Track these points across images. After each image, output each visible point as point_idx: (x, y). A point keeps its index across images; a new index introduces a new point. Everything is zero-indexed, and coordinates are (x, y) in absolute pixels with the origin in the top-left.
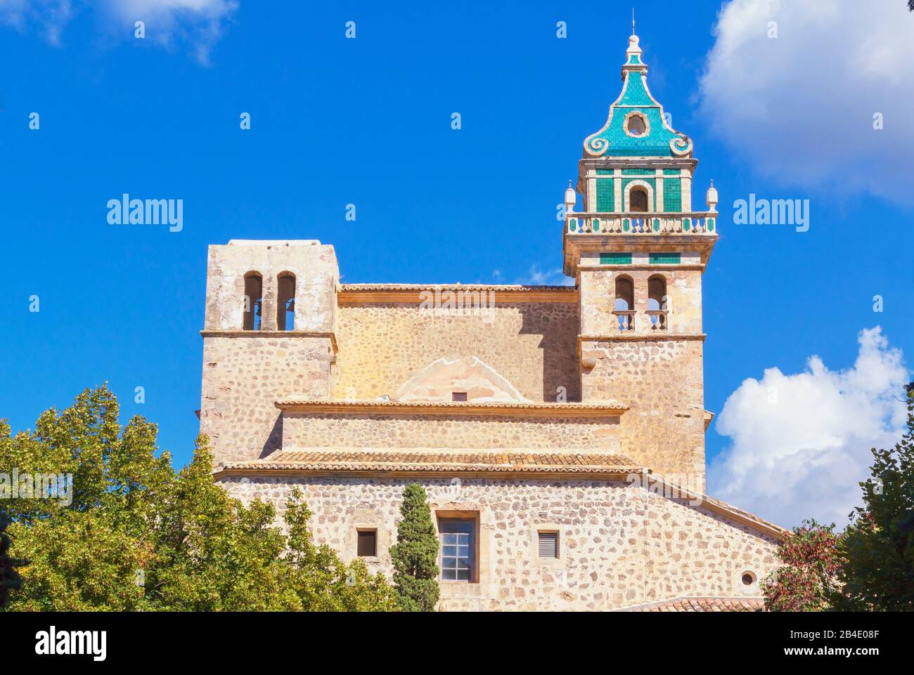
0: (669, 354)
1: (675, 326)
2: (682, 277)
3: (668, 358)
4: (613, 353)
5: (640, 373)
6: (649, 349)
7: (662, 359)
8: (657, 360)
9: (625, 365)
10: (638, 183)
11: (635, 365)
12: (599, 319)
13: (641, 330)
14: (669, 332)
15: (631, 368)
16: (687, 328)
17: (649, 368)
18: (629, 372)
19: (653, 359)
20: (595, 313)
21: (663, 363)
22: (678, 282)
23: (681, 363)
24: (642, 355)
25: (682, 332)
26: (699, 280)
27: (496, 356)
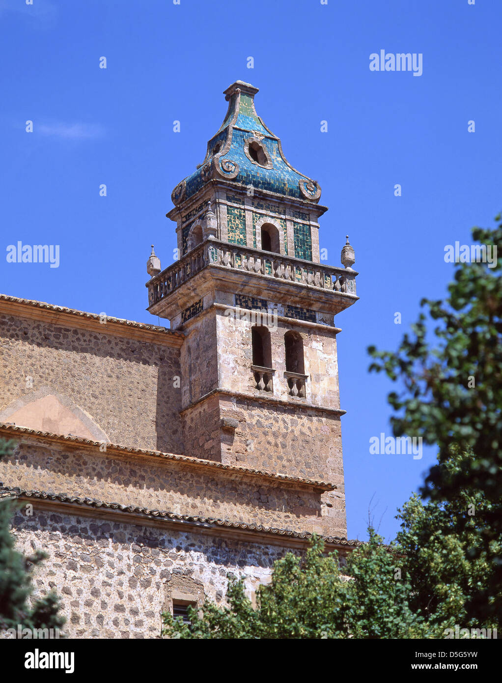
0: (309, 428)
1: (314, 396)
2: (318, 340)
3: (308, 433)
4: (252, 416)
5: (280, 445)
6: (288, 417)
7: (302, 433)
8: (297, 433)
9: (265, 434)
10: (269, 221)
11: (275, 435)
12: (236, 373)
13: (280, 394)
14: (308, 401)
15: (271, 439)
16: (324, 400)
17: (289, 442)
18: (269, 443)
19: (293, 431)
20: (232, 365)
21: (303, 438)
22: (314, 344)
23: (321, 441)
24: (281, 423)
25: (320, 404)
26: (335, 345)
27: (93, 399)
